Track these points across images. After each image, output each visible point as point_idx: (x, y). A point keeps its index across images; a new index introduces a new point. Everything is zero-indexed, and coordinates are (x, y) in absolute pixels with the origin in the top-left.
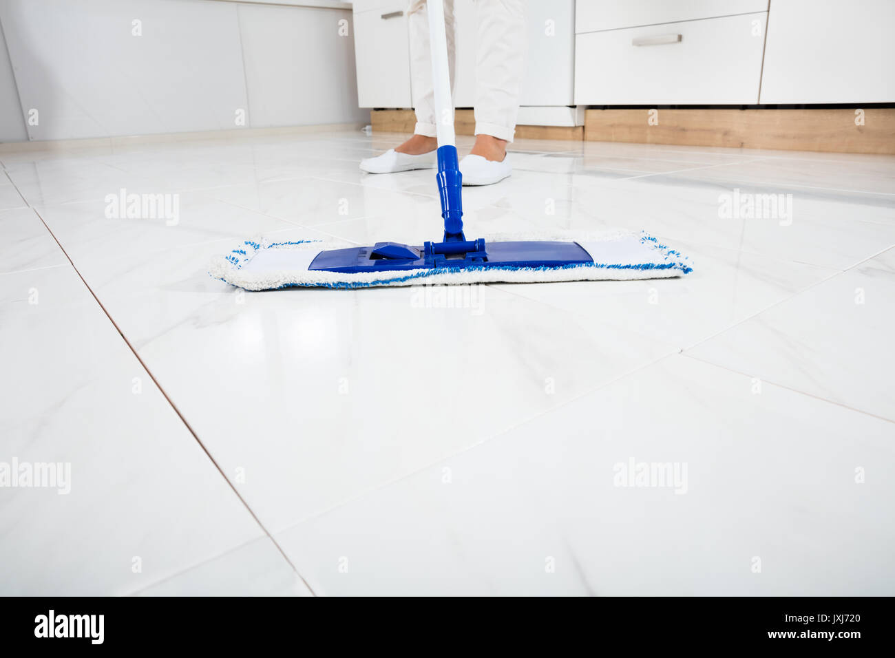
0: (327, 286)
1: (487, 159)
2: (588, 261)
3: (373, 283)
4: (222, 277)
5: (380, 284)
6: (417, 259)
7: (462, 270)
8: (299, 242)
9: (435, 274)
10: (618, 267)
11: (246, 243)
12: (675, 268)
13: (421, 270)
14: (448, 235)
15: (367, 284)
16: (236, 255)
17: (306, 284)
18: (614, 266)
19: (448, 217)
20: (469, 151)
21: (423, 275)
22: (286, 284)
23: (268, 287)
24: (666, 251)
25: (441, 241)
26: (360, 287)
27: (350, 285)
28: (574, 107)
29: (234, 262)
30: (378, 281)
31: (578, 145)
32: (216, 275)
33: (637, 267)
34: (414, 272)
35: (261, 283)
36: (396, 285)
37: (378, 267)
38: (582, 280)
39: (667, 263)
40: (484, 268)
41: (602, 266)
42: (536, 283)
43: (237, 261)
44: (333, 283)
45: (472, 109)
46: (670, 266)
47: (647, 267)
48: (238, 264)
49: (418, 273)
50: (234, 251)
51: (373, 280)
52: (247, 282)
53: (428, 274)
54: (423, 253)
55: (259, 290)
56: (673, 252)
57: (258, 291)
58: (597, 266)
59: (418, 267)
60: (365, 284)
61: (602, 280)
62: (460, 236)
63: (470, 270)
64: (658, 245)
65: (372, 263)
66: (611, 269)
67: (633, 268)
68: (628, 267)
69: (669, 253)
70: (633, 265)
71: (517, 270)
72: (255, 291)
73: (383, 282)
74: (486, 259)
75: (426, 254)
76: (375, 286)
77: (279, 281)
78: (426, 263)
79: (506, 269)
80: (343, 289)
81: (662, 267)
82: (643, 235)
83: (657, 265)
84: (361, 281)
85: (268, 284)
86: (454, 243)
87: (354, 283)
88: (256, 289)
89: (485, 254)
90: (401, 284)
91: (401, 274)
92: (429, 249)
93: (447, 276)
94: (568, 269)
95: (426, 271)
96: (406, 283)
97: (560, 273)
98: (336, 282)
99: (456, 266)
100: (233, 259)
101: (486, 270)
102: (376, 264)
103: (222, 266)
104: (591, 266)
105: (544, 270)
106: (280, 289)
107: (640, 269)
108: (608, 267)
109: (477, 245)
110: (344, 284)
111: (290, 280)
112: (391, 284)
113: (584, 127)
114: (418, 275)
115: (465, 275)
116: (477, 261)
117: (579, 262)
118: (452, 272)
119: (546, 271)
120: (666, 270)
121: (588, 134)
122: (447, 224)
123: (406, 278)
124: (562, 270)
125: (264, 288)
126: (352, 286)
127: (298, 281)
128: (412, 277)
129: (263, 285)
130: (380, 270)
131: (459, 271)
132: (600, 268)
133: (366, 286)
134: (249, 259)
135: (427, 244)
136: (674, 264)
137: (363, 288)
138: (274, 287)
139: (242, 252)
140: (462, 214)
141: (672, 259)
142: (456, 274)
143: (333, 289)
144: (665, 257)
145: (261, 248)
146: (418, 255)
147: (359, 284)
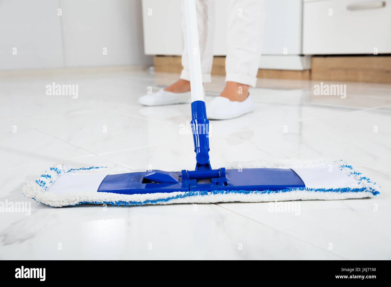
0: (111, 203)
1: (231, 100)
2: (301, 185)
3: (145, 202)
4: (33, 197)
5: (150, 203)
6: (176, 183)
7: (209, 193)
8: (90, 168)
9: (189, 196)
10: (323, 190)
11: (51, 169)
12: (366, 191)
13: (179, 193)
14: (198, 165)
15: (140, 202)
16: (43, 179)
17: (96, 202)
18: (320, 190)
19: (199, 152)
20: (219, 94)
21: (181, 196)
22: (81, 202)
23: (67, 204)
24: (359, 177)
25: (194, 170)
26: (135, 205)
27: (128, 203)
28: (302, 55)
29: (42, 184)
30: (148, 201)
31: (306, 83)
32: (29, 196)
33: (337, 190)
34: (175, 194)
35: (63, 201)
36: (161, 204)
37: (148, 190)
38: (297, 200)
39: (360, 187)
40: (225, 192)
41: (311, 190)
42: (263, 202)
43: (45, 184)
44: (116, 202)
45: (225, 57)
46: (362, 190)
47: (345, 190)
48: (46, 185)
49: (177, 195)
50: (42, 176)
51: (145, 200)
52: (52, 201)
53: (185, 196)
54: (181, 178)
55: (61, 206)
56: (364, 178)
57: (59, 208)
58: (308, 190)
59: (177, 190)
60: (139, 203)
61: (312, 200)
62: (208, 165)
63: (215, 193)
64: (353, 172)
65: (144, 186)
66: (318, 192)
67: (334, 191)
68: (331, 190)
69: (361, 179)
70: (334, 188)
71: (249, 193)
72: (58, 207)
73: (152, 201)
74: (226, 184)
75: (183, 179)
76: (146, 204)
77: (76, 200)
78: (183, 186)
79: (241, 193)
80: (123, 206)
81: (357, 190)
82: (342, 163)
83: (352, 189)
84: (136, 201)
85: (68, 203)
86: (203, 171)
87: (131, 202)
88: (59, 206)
89: (226, 179)
90: (165, 203)
91: (165, 195)
92: (185, 175)
93: (198, 197)
94: (287, 192)
95: (183, 193)
96: (169, 202)
97: (281, 195)
98: (117, 201)
99: (205, 189)
100: (42, 182)
101: (226, 193)
102: (146, 187)
103: (34, 189)
104: (303, 189)
105: (269, 193)
106: (77, 206)
107: (340, 192)
108: (316, 191)
109: (219, 172)
110: (123, 202)
111: (84, 199)
112: (158, 203)
113: (310, 71)
114: (178, 197)
115: (211, 197)
116: (220, 185)
117: (295, 186)
118: (202, 194)
119: (270, 194)
120: (360, 192)
121: (314, 75)
122: (198, 157)
123: (168, 199)
124: (282, 193)
125: (64, 205)
126: (129, 204)
127: (90, 200)
128: (173, 198)
129: (64, 203)
130: (150, 192)
131: (207, 194)
132: (310, 192)
133: (140, 204)
134: (53, 182)
135: (184, 171)
136: (365, 188)
137: (137, 206)
138: (72, 204)
139: (48, 176)
140: (209, 150)
141: (364, 184)
142: (205, 196)
143: (115, 206)
144: (359, 182)
145: (62, 173)
146: (177, 180)
147: (135, 202)
